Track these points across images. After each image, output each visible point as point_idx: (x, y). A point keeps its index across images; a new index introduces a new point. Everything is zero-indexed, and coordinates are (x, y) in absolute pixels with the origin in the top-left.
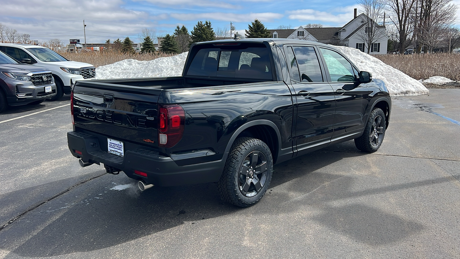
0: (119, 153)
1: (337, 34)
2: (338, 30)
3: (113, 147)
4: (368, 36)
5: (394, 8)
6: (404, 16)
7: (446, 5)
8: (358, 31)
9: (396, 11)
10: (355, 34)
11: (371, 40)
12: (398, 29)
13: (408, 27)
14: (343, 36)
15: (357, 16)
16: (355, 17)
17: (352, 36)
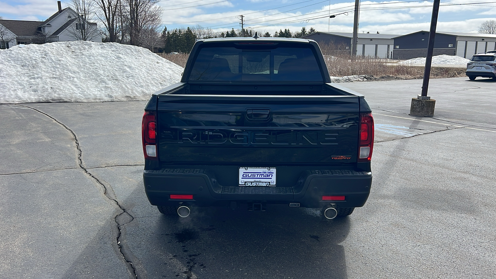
0: (266, 182)
1: (40, 29)
2: (40, 24)
3: (251, 177)
4: (81, 33)
5: (100, 5)
6: (111, 13)
8: (69, 26)
9: (102, 8)
10: (65, 30)
11: (85, 37)
12: (107, 27)
13: (116, 26)
14: (49, 31)
15: (62, 9)
16: (60, 11)
17: (61, 32)
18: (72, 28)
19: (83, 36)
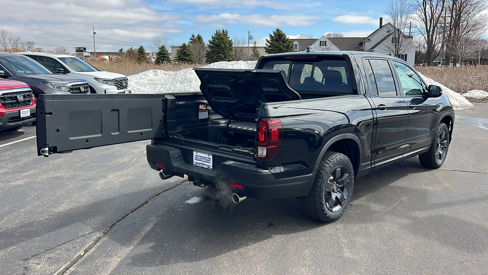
0: (207, 165)
1: (361, 44)
2: (362, 40)
3: (199, 160)
4: (394, 47)
5: (422, 17)
6: (432, 25)
7: (478, 15)
8: (384, 41)
9: (424, 20)
10: (380, 44)
11: (398, 50)
12: (426, 39)
13: (436, 38)
14: (368, 45)
15: (383, 25)
16: (381, 26)
17: (377, 47)
18: (389, 41)
19: (396, 50)
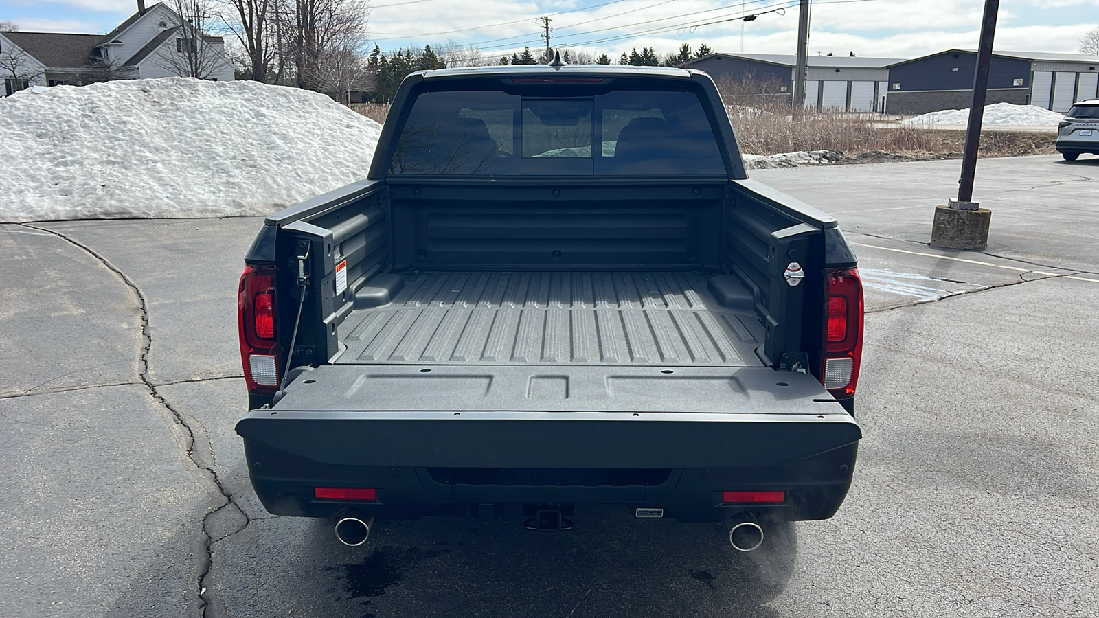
1: (97, 51)
2: (98, 41)
4: (188, 61)
6: (255, 15)
8: (160, 46)
9: (235, 3)
10: (151, 53)
12: (246, 47)
13: (267, 44)
14: (117, 56)
15: (146, 8)
16: (143, 11)
17: (145, 59)
18: (167, 49)
19: (192, 67)
